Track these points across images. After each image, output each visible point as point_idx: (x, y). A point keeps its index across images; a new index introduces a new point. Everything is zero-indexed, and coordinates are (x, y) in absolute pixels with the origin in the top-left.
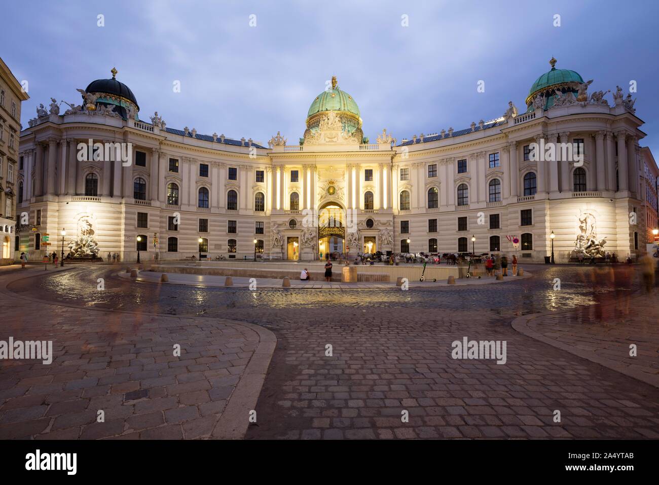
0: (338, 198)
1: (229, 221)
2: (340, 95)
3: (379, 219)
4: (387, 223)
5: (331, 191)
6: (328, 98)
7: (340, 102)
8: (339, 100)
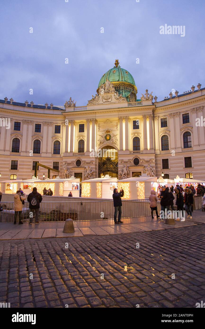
0: (113, 143)
1: (33, 162)
2: (119, 71)
3: (143, 158)
4: (150, 161)
5: (108, 138)
6: (111, 74)
7: (119, 76)
8: (118, 74)
